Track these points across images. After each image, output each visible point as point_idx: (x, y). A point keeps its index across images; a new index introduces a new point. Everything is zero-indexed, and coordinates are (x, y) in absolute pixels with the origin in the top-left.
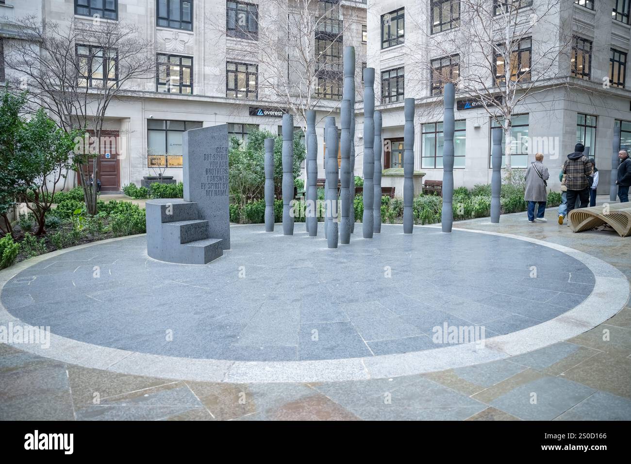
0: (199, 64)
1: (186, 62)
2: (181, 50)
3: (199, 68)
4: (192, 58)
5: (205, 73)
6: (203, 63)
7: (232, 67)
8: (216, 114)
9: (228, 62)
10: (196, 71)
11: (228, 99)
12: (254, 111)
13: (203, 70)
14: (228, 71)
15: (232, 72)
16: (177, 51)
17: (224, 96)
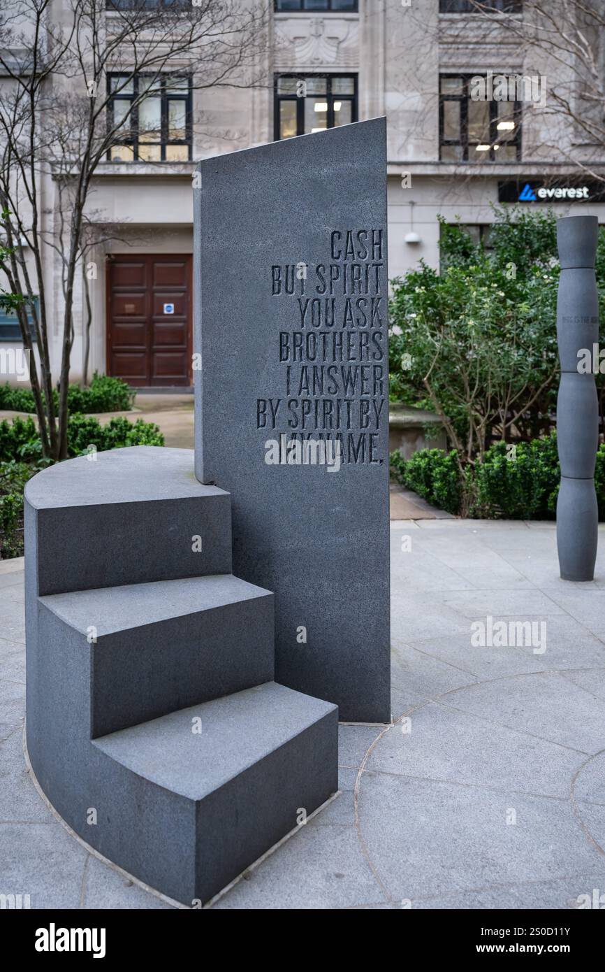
0: (372, 89)
1: (343, 87)
2: (330, 60)
3: (372, 99)
4: (354, 76)
5: (387, 109)
6: (381, 86)
7: (454, 88)
8: (413, 204)
9: (441, 76)
10: (364, 105)
11: (443, 164)
12: (509, 190)
13: (381, 101)
14: (443, 99)
15: (453, 98)
16: (322, 63)
17: (435, 158)
